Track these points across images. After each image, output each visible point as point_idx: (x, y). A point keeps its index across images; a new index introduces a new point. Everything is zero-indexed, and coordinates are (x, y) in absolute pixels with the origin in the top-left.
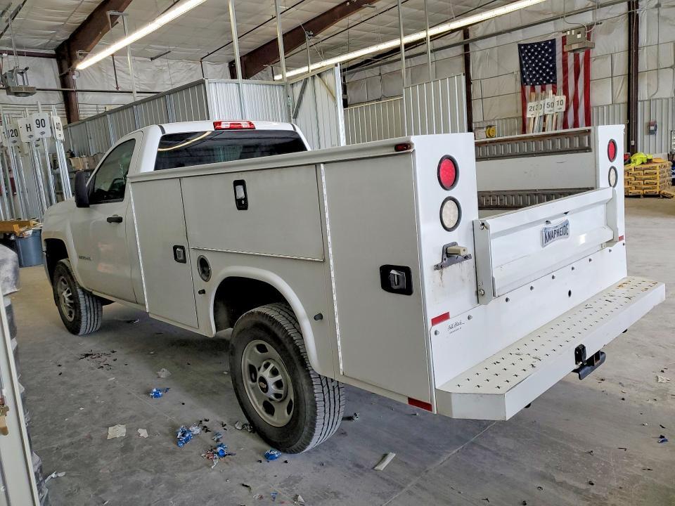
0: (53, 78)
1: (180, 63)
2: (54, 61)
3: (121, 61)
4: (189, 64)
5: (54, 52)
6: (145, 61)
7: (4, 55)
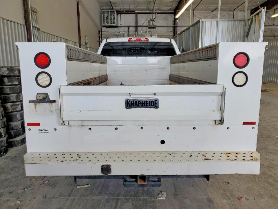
0: (171, 22)
1: (225, 12)
2: (173, 15)
3: (198, 13)
4: (229, 12)
5: (173, 12)
6: (209, 13)
7: (156, 14)
